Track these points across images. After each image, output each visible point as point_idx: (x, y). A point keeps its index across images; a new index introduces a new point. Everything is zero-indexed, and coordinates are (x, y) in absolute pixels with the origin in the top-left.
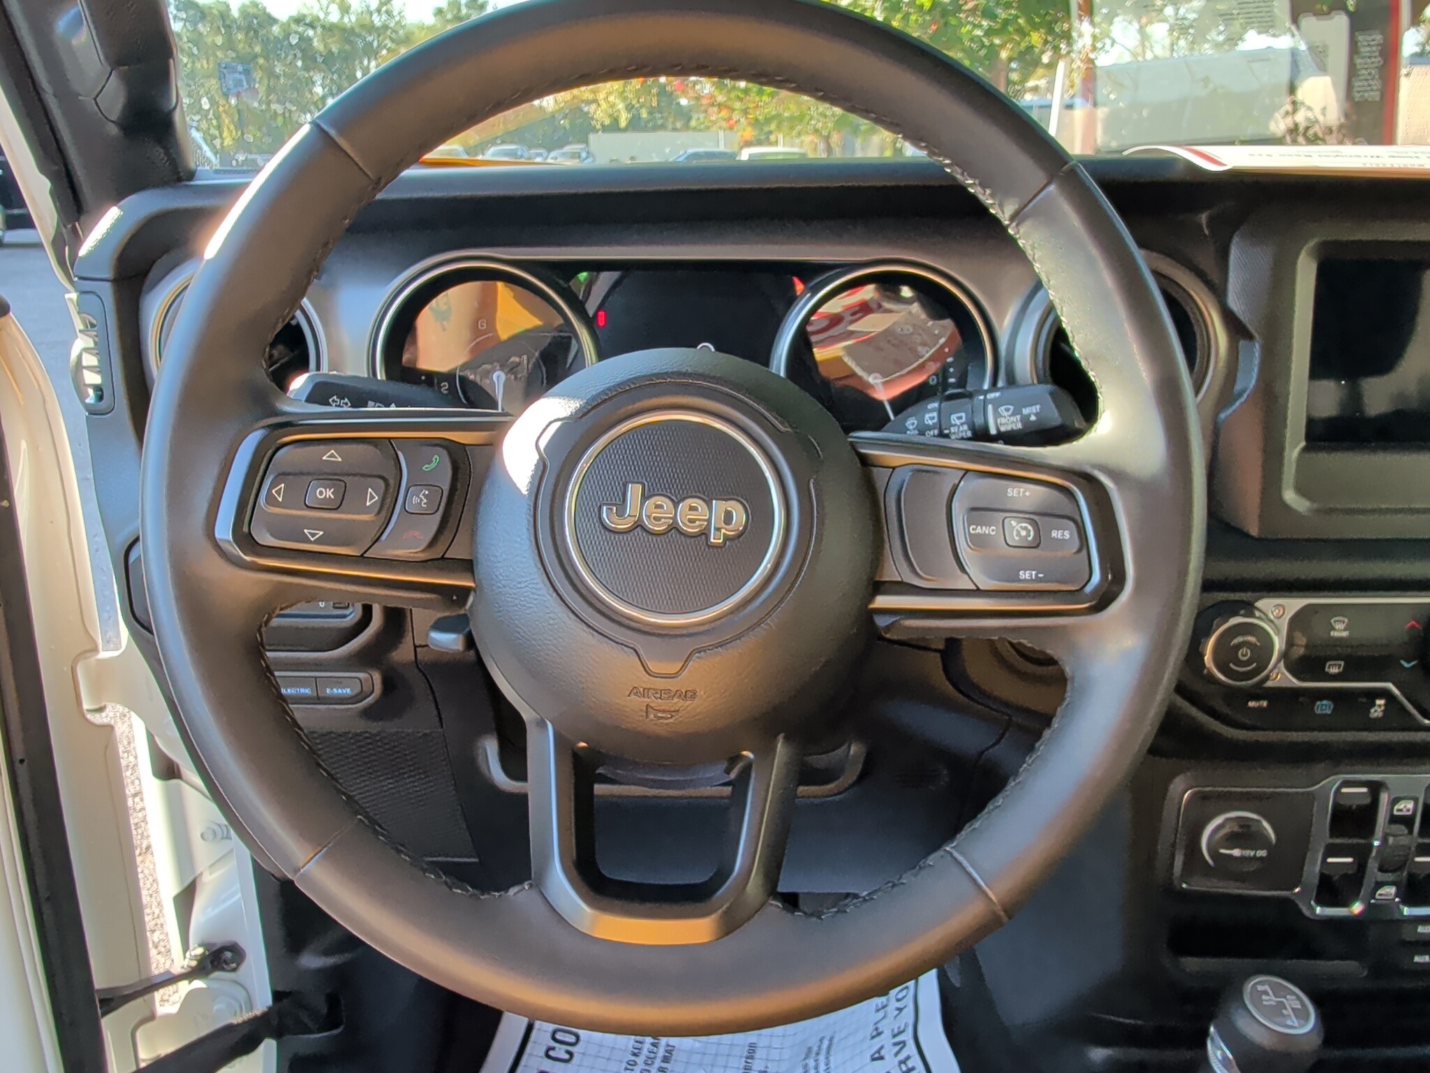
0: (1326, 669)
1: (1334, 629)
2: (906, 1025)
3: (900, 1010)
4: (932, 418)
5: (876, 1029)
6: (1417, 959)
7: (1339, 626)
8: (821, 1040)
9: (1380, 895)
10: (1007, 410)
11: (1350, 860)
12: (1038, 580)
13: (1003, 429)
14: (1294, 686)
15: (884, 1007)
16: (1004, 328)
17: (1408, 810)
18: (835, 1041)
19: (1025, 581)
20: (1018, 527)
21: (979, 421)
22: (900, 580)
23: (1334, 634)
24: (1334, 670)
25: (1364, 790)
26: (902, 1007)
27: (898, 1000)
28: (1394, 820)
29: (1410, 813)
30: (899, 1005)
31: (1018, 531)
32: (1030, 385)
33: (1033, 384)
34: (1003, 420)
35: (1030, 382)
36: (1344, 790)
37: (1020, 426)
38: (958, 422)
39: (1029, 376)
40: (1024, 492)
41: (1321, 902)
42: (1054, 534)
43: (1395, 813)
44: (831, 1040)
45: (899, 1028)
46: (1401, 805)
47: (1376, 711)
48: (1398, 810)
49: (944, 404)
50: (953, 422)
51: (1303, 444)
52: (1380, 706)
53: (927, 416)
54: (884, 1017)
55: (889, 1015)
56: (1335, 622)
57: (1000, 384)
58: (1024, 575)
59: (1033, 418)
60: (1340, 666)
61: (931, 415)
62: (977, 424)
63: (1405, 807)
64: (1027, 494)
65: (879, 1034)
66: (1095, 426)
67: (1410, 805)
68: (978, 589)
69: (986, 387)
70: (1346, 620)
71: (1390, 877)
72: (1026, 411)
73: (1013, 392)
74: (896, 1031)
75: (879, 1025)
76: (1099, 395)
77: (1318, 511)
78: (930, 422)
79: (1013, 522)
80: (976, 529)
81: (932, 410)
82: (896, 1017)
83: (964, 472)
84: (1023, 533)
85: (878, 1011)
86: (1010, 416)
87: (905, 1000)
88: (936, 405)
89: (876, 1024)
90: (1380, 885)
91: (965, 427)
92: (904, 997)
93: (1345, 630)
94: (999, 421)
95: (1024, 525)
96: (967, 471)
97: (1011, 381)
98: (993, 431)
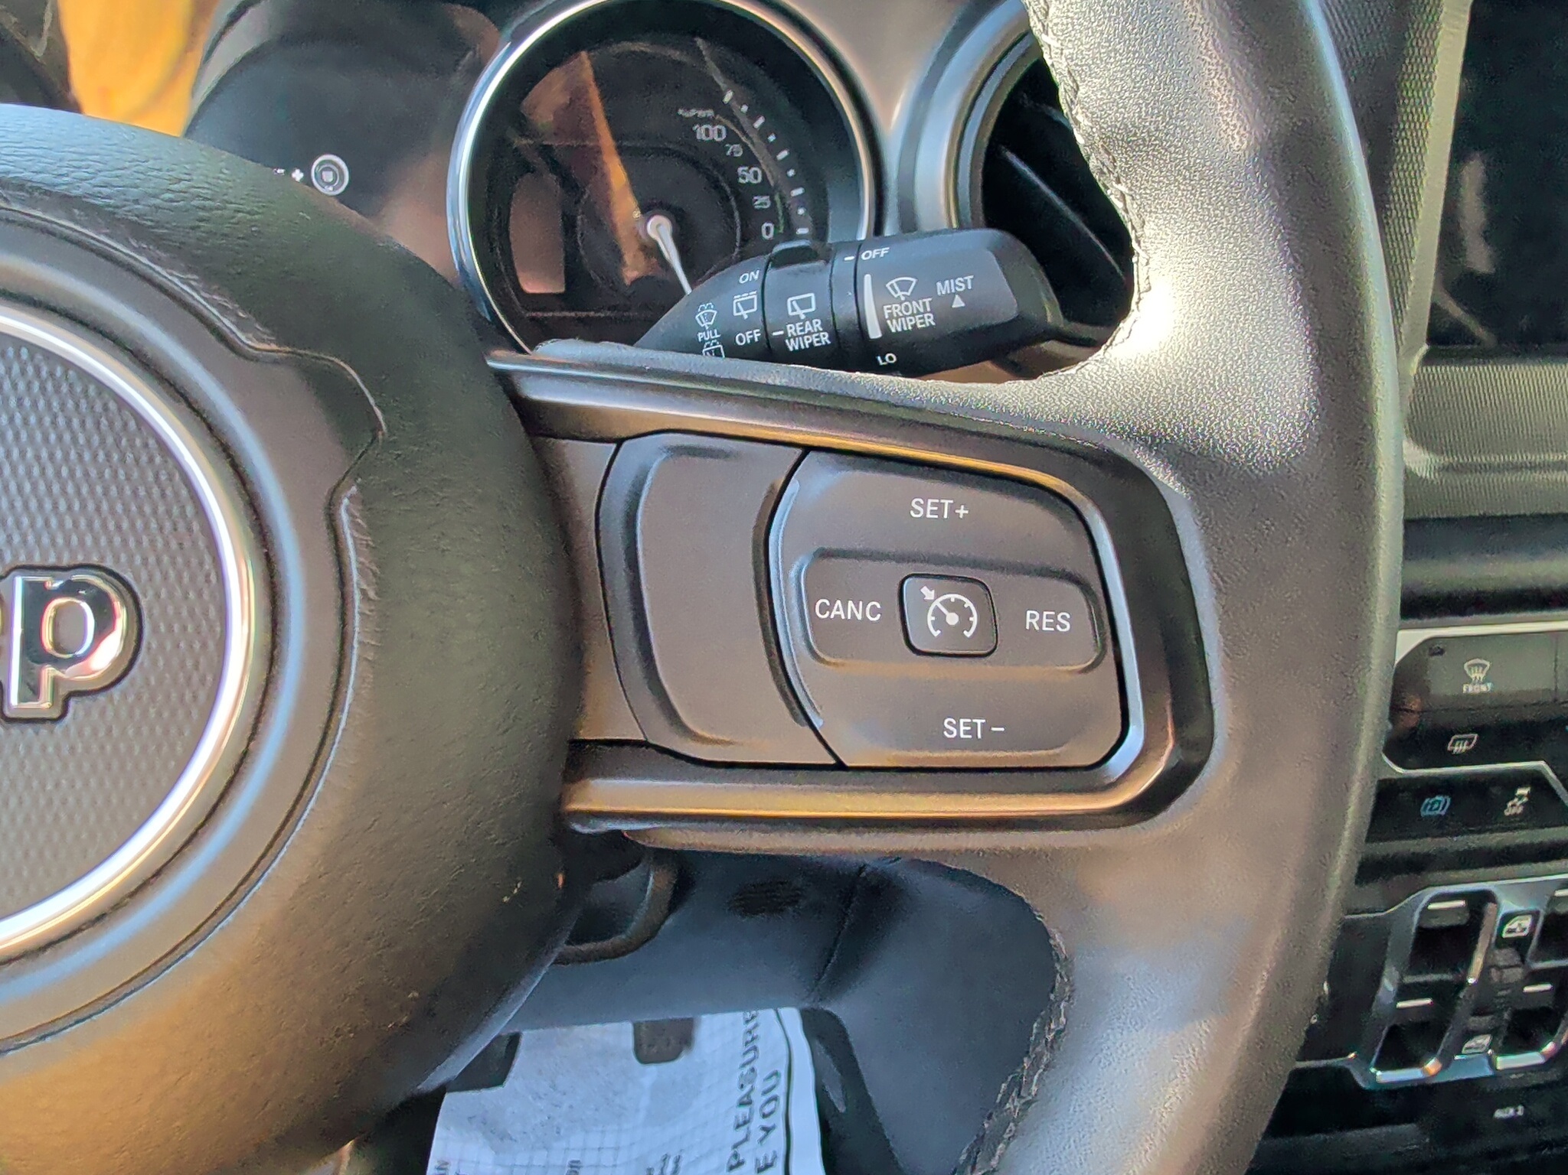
0: (1449, 748)
1: (1469, 681)
2: (775, 1157)
3: (767, 1130)
4: (747, 305)
5: (736, 1155)
6: (1499, 1114)
7: (1477, 675)
8: (665, 1159)
9: (1467, 1048)
10: (904, 286)
11: (1428, 1001)
12: (989, 741)
13: (895, 327)
14: (1395, 777)
15: (745, 1123)
16: (892, 122)
17: (1524, 929)
18: (682, 1164)
19: (957, 743)
20: (937, 603)
21: (845, 310)
22: (642, 738)
23: (1469, 689)
24: (1460, 748)
25: (1461, 903)
26: (770, 1125)
27: (765, 1116)
28: (1501, 943)
29: (1525, 933)
30: (765, 1123)
31: (937, 613)
32: (946, 232)
33: (950, 230)
34: (897, 309)
35: (945, 226)
36: (1432, 906)
37: (930, 320)
38: (801, 313)
39: (943, 211)
40: (952, 508)
41: (1382, 1065)
42: (1031, 618)
43: (1504, 935)
44: (677, 1161)
45: (766, 1158)
46: (1514, 924)
47: (1513, 806)
48: (1510, 931)
49: (772, 273)
50: (791, 313)
51: (1425, 348)
52: (1521, 797)
53: (738, 299)
54: (746, 1139)
55: (752, 1136)
56: (1470, 667)
57: (888, 231)
58: (957, 728)
59: (958, 303)
60: (1470, 740)
61: (745, 297)
62: (839, 317)
63: (1520, 925)
64: (962, 512)
65: (740, 1164)
66: (1125, 326)
67: (1527, 922)
68: (840, 766)
69: (862, 236)
70: (1488, 664)
71: (1485, 1021)
72: (942, 289)
73: (914, 248)
74: (762, 1164)
75: (740, 1150)
76: (1134, 245)
77: (1446, 469)
78: (744, 314)
79: (925, 590)
80: (830, 609)
81: (747, 288)
82: (761, 1140)
83: (799, 451)
84: (952, 619)
85: (738, 1126)
86: (908, 299)
87: (772, 1116)
88: (755, 275)
89: (736, 1146)
90: (1470, 1034)
91: (817, 324)
92: (771, 1113)
93: (1484, 682)
94: (886, 312)
95: (953, 597)
96: (807, 449)
97: (909, 224)
98: (875, 333)
